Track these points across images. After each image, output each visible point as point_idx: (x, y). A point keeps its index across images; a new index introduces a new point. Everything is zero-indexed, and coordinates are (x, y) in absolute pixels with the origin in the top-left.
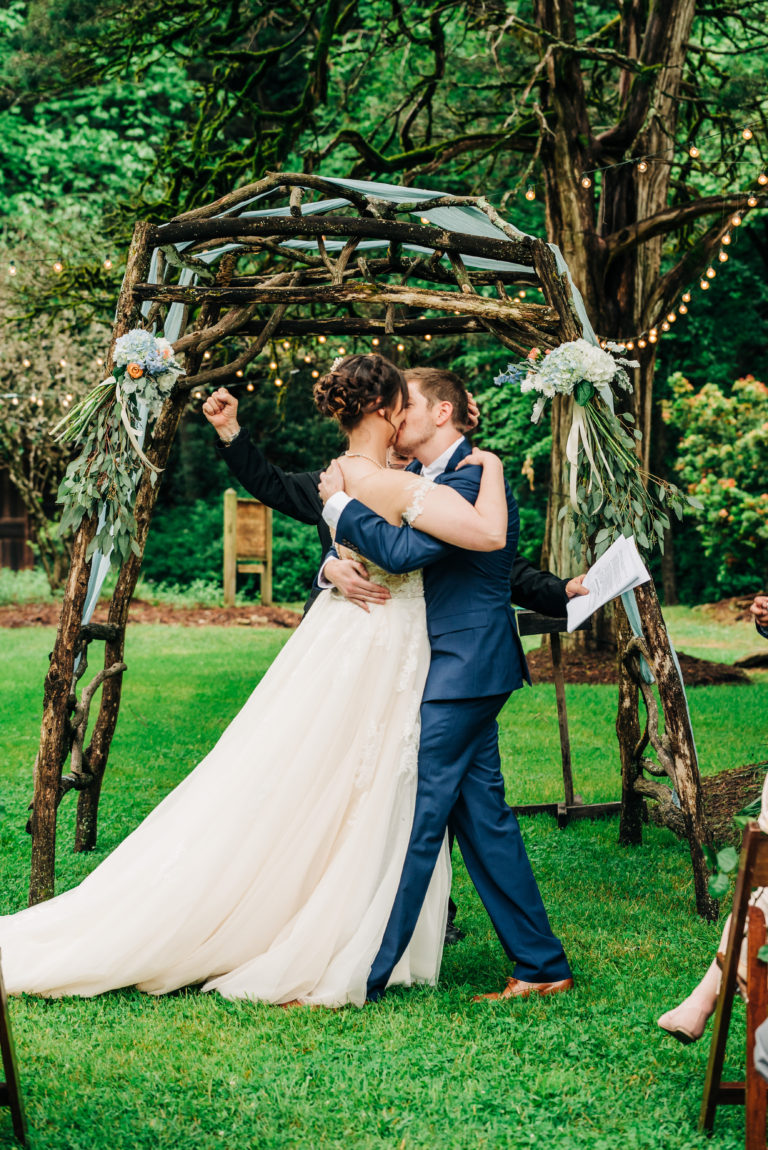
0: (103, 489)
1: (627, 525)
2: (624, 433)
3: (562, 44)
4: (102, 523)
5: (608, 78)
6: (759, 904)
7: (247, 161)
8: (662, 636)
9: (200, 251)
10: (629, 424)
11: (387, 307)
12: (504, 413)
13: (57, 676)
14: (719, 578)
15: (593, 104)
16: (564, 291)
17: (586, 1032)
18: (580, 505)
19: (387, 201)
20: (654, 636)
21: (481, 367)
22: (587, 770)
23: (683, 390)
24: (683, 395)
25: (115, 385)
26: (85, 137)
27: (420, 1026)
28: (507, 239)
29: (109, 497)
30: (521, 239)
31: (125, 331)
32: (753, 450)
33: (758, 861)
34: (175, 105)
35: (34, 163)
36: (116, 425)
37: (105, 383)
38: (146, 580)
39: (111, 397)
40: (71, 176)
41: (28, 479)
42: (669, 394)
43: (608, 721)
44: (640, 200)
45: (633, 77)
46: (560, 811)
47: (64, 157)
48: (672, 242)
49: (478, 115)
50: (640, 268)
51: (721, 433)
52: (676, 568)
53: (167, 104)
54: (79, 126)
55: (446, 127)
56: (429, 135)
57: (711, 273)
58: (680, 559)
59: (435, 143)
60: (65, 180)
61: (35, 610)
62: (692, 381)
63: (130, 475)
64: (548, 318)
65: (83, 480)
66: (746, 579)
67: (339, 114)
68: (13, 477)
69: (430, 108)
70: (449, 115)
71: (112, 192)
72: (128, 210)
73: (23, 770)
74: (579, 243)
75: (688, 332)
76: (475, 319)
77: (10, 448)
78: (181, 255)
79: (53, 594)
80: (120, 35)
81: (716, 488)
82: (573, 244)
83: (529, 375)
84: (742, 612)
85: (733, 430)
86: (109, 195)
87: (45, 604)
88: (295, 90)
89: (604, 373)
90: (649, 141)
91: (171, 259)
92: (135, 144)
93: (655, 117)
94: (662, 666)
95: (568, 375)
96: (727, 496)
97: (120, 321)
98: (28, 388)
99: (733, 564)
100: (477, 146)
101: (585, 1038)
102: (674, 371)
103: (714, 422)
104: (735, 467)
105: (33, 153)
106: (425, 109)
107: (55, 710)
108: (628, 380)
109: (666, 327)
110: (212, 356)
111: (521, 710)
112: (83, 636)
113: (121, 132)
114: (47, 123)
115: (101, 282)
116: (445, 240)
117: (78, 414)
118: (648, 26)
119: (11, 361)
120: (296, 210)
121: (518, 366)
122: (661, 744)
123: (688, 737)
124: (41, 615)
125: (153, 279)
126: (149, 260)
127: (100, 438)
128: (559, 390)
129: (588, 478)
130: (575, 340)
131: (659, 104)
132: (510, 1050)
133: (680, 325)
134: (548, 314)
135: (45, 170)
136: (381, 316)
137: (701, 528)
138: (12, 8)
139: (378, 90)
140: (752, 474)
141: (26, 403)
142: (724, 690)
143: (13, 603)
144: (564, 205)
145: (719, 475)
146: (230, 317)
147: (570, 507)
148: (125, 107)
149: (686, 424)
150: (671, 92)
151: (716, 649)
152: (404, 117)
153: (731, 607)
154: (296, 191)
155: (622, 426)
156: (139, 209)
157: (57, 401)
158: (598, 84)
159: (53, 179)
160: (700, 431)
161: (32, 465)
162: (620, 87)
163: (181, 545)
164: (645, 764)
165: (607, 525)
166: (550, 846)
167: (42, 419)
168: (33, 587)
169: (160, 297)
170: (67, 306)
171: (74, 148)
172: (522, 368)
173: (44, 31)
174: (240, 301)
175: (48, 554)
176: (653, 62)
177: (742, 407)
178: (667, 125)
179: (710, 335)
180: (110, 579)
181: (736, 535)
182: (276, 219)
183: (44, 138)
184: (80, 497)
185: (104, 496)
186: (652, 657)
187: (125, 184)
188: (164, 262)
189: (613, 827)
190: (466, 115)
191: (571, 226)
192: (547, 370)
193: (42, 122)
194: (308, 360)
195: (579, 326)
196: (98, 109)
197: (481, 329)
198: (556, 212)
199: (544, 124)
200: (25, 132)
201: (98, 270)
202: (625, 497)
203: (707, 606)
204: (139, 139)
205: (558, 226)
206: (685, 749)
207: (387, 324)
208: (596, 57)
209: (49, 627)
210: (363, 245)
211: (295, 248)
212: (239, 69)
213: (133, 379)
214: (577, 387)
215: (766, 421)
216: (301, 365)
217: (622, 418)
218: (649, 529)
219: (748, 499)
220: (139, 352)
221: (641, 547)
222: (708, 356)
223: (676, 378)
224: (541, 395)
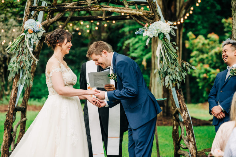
0: (22, 66)
1: (174, 74)
2: (173, 48)
4: (21, 76)
8: (185, 107)
10: (174, 45)
11: (103, 12)
12: (137, 46)
13: (8, 121)
14: (204, 96)
16: (155, 7)
18: (160, 69)
20: (182, 106)
21: (130, 32)
22: (164, 150)
24: (193, 39)
25: (25, 36)
29: (23, 68)
31: (27, 20)
32: (214, 56)
36: (25, 47)
37: (21, 35)
39: (23, 39)
42: (188, 39)
43: (170, 136)
51: (204, 50)
57: (199, 1)
58: (192, 90)
62: (195, 34)
64: (150, 15)
65: (16, 63)
75: (194, 20)
76: (129, 15)
81: (203, 68)
83: (145, 31)
85: (207, 50)
89: (167, 30)
94: (185, 115)
95: (157, 31)
96: (206, 70)
97: (26, 17)
99: (208, 91)
102: (189, 31)
103: (202, 47)
104: (208, 61)
107: (8, 131)
108: (174, 32)
109: (186, 17)
112: (16, 109)
121: (142, 29)
122: (185, 139)
123: (193, 136)
125: (35, 4)
127: (20, 51)
128: (154, 36)
129: (163, 61)
130: (158, 21)
133: (190, 17)
134: (150, 14)
136: (101, 15)
137: (198, 80)
140: (214, 63)
142: (205, 127)
145: (204, 63)
146: (57, 15)
147: (158, 69)
149: (193, 48)
155: (172, 46)
160: (198, 50)
163: (37, 88)
164: (181, 146)
165: (168, 74)
169: (37, 10)
172: (143, 29)
174: (61, 11)
177: (210, 43)
179: (201, 21)
181: (209, 82)
184: (15, 68)
185: (22, 68)
186: (182, 113)
192: (151, 30)
194: (77, 29)
195: (160, 17)
197: (131, 18)
202: (174, 66)
203: (200, 104)
206: (192, 140)
207: (103, 17)
213: (30, 34)
214: (159, 34)
215: (219, 46)
216: (75, 31)
217: (172, 43)
218: (181, 75)
219: (213, 71)
220: (32, 26)
221: (178, 81)
222: (200, 27)
223: (190, 34)
224: (149, 37)
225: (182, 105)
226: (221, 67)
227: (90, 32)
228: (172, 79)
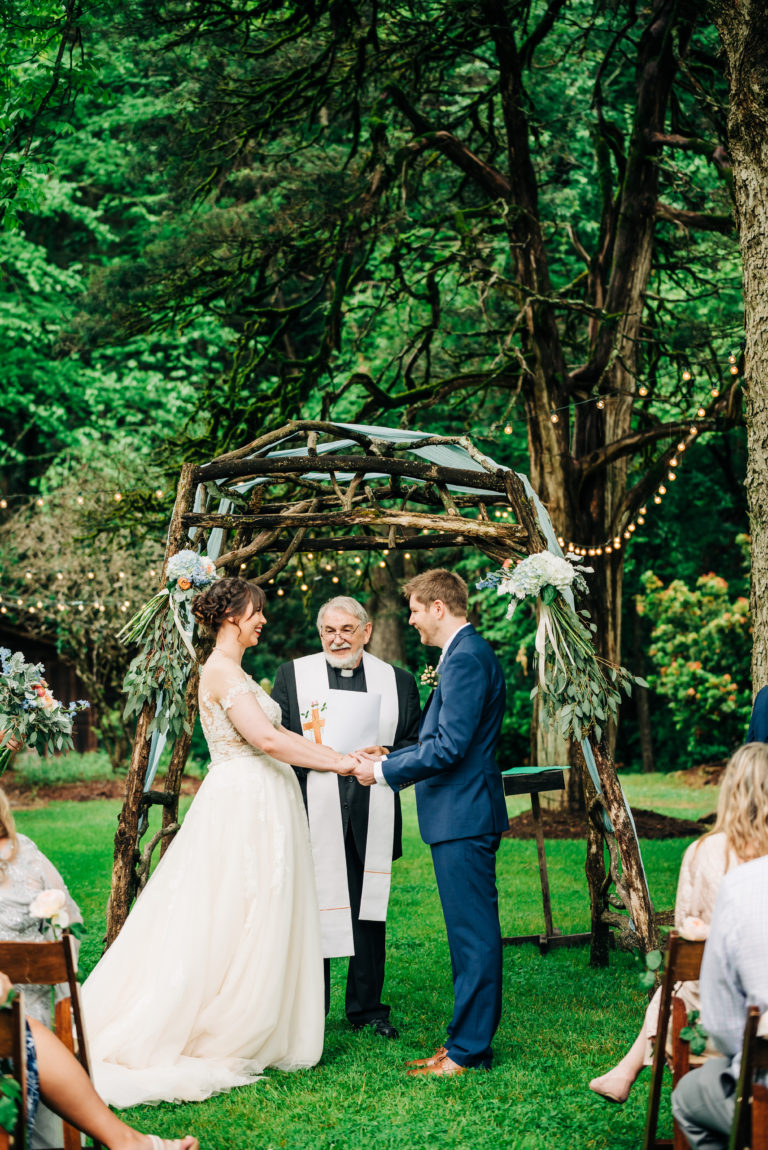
0: (160, 680)
1: (587, 702)
2: (582, 627)
3: (539, 297)
4: (159, 708)
5: (580, 323)
6: (679, 995)
7: (274, 402)
8: (617, 791)
9: (236, 483)
10: (585, 618)
11: (389, 528)
13: (124, 833)
14: (690, 748)
15: (568, 345)
16: (531, 512)
17: (555, 1109)
18: (548, 686)
19: (387, 441)
20: (610, 791)
22: (567, 909)
23: (654, 586)
24: (655, 591)
25: (168, 596)
26: (135, 378)
27: (421, 1106)
28: (484, 471)
29: (165, 686)
30: (495, 471)
31: (176, 552)
32: (716, 636)
33: (678, 961)
34: (212, 350)
35: (91, 402)
36: (170, 627)
37: (160, 594)
38: (194, 759)
39: (165, 605)
40: (123, 411)
41: (91, 672)
42: (643, 591)
44: (608, 426)
45: (600, 323)
46: (541, 941)
47: (117, 396)
48: (638, 461)
49: (470, 356)
50: (609, 485)
51: (688, 622)
52: (654, 740)
53: (206, 348)
54: (131, 370)
55: (443, 367)
56: (428, 375)
57: (662, 490)
58: (657, 733)
59: (434, 382)
60: (119, 416)
61: (99, 786)
62: (661, 578)
63: (182, 668)
64: (518, 534)
65: (144, 673)
66: (714, 749)
67: (354, 354)
68: (78, 672)
69: (428, 352)
70: (446, 357)
71: (159, 425)
72: (176, 445)
73: (95, 916)
74: (557, 464)
75: (658, 536)
76: (461, 535)
77: (76, 647)
78: (220, 488)
79: (114, 772)
80: (166, 298)
81: (685, 670)
82: (552, 465)
83: (504, 581)
84: (710, 777)
85: (697, 620)
86: (157, 428)
87: (108, 781)
88: (315, 332)
89: (565, 578)
90: (615, 376)
91: (212, 492)
92: (179, 383)
93: (618, 357)
94: (617, 816)
95: (535, 581)
96: (694, 676)
97: (171, 544)
98: (91, 596)
99: (701, 735)
100: (469, 384)
101: (553, 1113)
102: (646, 569)
103: (682, 613)
104: (700, 651)
105: (90, 394)
106: (424, 353)
107: (123, 861)
108: (584, 583)
109: (627, 535)
110: (248, 566)
111: (513, 861)
112: (146, 800)
113: (167, 373)
114: (103, 367)
115: (153, 506)
116: (434, 473)
117: (139, 619)
118: (611, 280)
119: (75, 572)
120: (312, 451)
121: (495, 574)
122: (620, 881)
123: (640, 874)
124: (105, 790)
125: (198, 509)
126: (194, 494)
127: (157, 639)
128: (529, 593)
129: (554, 664)
130: (541, 551)
131: (623, 345)
132: (493, 1123)
133: (643, 532)
134: (518, 531)
135: (101, 407)
136: (385, 535)
137: (672, 705)
138: (71, 269)
139: (387, 333)
140: (716, 657)
141: (89, 608)
143: (81, 781)
144: (543, 433)
145: (687, 659)
146: (260, 539)
147: (541, 687)
148: (170, 352)
149: (658, 615)
150: (632, 335)
151: (685, 810)
152: (407, 360)
153: (700, 773)
154: (312, 435)
155: (580, 621)
156: (184, 444)
157: (116, 607)
158: (571, 328)
159: (109, 415)
160: (669, 621)
161: (95, 661)
162: (589, 329)
164: (610, 899)
165: (570, 701)
166: (532, 969)
167: (103, 622)
168: (96, 767)
169: (204, 523)
170: (125, 527)
171: (126, 388)
172: (498, 575)
173: (102, 296)
174: (268, 526)
175: (110, 738)
176: (617, 310)
177: (705, 600)
178: (629, 363)
179: (677, 538)
180: (163, 759)
181: (702, 711)
182: (297, 459)
183: (100, 380)
184: (141, 687)
185: (161, 686)
186: (610, 809)
187: (171, 418)
188: (207, 494)
189: (585, 953)
190: (460, 357)
191: (549, 450)
192: (520, 577)
193: (99, 366)
194: (329, 568)
195: (544, 540)
196: (146, 354)
197: (467, 543)
198: (537, 438)
199: (524, 365)
200: (83, 375)
201: (150, 496)
202: (585, 679)
203: (679, 773)
204: (182, 379)
205: (539, 451)
206: (638, 884)
207: (390, 540)
208: (567, 307)
209: (113, 801)
210: (368, 476)
211: (313, 480)
212: (266, 324)
213: (183, 590)
214: (543, 590)
215: (727, 611)
216: (323, 572)
217: (580, 614)
218: (604, 704)
219: (713, 679)
220: (187, 568)
221: (598, 720)
222: (677, 556)
223: (648, 576)
224: (514, 597)
225: (608, 787)
226: (734, 669)
227: (366, 574)
228: (581, 715)
